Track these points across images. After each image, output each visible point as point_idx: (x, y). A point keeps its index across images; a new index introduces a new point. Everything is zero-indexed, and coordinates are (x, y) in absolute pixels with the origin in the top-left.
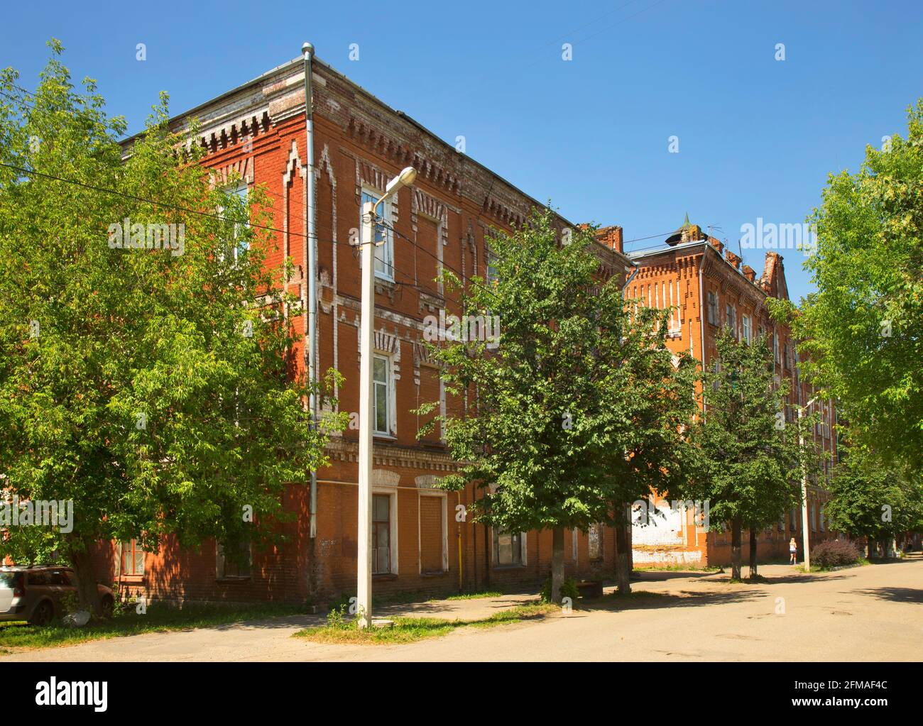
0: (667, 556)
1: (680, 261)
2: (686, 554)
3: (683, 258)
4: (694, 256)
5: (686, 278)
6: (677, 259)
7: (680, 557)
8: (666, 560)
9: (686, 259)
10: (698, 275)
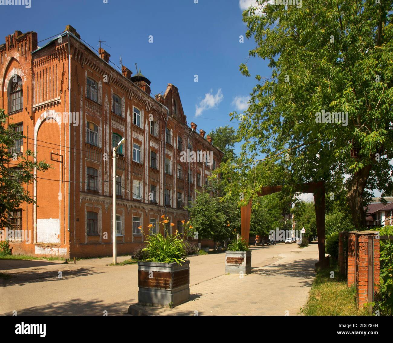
0: (51, 251)
1: (58, 48)
2: (60, 249)
3: (59, 47)
4: (64, 44)
5: (62, 61)
6: (57, 47)
7: (57, 251)
8: (50, 253)
9: (61, 47)
10: (68, 57)
